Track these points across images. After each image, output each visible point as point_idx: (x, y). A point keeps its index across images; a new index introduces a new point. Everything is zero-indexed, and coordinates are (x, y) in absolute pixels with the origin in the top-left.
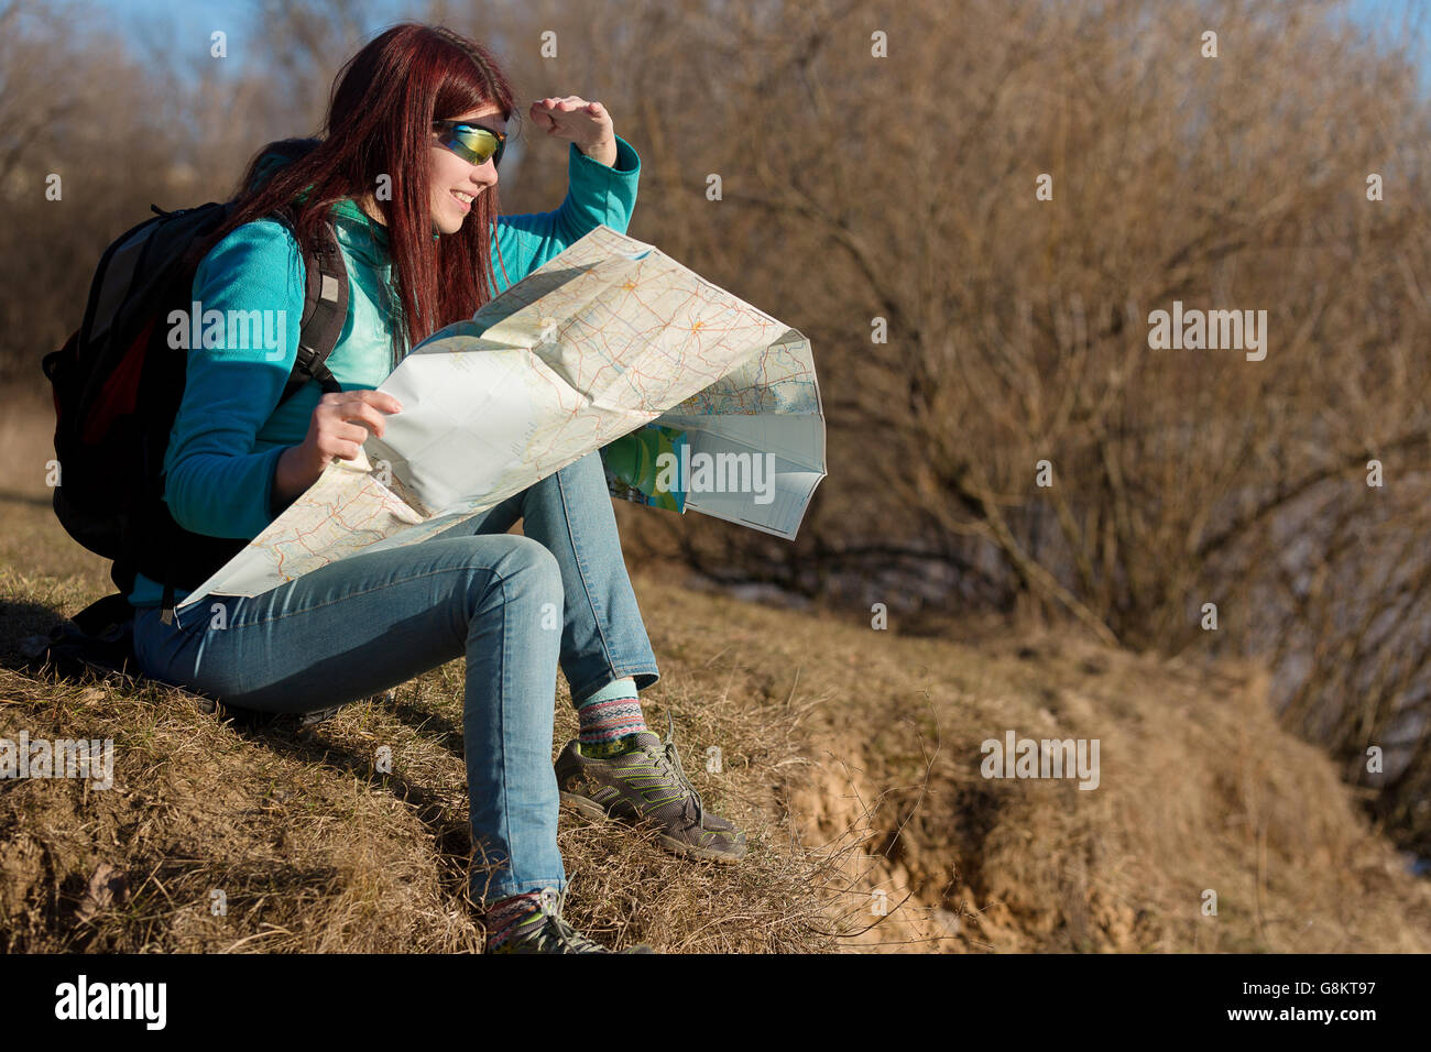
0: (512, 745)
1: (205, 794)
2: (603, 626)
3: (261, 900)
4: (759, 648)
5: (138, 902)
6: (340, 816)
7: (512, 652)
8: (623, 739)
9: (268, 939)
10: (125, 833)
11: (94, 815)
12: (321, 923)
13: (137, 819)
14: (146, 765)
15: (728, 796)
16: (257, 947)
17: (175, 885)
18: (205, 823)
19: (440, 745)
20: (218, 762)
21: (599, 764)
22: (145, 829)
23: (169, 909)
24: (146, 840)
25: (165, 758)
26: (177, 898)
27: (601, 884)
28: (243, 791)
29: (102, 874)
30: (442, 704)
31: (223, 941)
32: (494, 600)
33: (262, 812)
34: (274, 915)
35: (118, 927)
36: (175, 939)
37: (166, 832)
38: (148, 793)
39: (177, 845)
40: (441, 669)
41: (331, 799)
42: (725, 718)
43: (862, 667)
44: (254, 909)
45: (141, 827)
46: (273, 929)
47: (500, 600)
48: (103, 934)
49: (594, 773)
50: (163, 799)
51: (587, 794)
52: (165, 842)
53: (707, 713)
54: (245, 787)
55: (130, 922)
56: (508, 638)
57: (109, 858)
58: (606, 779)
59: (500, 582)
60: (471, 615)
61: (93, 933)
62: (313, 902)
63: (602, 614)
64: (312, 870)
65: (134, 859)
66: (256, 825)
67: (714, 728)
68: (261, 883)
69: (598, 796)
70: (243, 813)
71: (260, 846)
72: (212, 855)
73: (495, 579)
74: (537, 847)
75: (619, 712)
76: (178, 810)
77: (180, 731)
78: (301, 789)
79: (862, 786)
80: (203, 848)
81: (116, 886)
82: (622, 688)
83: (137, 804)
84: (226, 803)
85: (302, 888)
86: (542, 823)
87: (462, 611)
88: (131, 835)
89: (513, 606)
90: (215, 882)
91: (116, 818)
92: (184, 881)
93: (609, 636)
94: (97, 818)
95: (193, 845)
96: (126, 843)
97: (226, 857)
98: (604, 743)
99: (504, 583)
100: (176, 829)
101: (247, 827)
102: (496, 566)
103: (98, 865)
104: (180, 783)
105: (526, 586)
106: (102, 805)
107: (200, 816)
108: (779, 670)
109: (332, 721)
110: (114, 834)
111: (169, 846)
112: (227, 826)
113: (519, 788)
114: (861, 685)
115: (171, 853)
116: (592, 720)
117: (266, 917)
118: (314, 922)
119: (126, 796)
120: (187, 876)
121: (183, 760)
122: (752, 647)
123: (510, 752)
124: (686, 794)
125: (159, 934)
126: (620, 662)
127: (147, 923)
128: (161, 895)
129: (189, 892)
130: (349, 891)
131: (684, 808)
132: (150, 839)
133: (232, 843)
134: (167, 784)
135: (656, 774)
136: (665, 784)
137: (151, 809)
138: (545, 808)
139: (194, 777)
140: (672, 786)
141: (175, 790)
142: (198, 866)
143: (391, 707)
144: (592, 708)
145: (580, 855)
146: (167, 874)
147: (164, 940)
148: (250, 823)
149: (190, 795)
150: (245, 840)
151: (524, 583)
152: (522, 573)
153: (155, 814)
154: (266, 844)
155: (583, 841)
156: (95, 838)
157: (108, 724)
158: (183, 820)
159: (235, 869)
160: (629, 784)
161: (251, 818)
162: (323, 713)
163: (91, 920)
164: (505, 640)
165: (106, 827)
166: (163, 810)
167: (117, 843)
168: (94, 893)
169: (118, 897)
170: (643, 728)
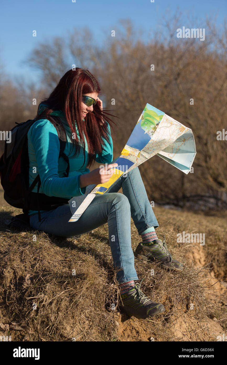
0: (122, 245)
1: (51, 256)
2: (144, 215)
3: (67, 282)
4: (175, 219)
5: (37, 283)
6: (84, 261)
7: (119, 222)
8: (153, 241)
9: (69, 291)
10: (33, 266)
11: (25, 262)
12: (81, 287)
13: (35, 263)
14: (37, 250)
15: (174, 254)
16: (66, 293)
17: (45, 278)
18: (52, 263)
19: (106, 243)
20: (54, 249)
21: (147, 247)
22: (38, 265)
23: (44, 284)
24: (38, 268)
25: (41, 248)
26: (46, 281)
27: (147, 276)
28: (60, 255)
29: (28, 276)
30: (105, 234)
31: (58, 292)
32: (113, 209)
33: (65, 260)
34: (69, 285)
35: (32, 289)
36: (46, 291)
37: (42, 266)
38: (38, 256)
39: (45, 269)
40: (104, 225)
41: (81, 257)
42: (173, 236)
43: (200, 223)
44: (65, 284)
45: (37, 265)
46: (70, 289)
47: (115, 210)
48: (29, 290)
49: (145, 249)
50: (41, 258)
51: (144, 255)
52: (42, 268)
53: (168, 234)
54: (61, 255)
55: (35, 287)
56: (117, 219)
57: (29, 272)
58: (148, 251)
59: (114, 205)
60: (108, 214)
61: (27, 290)
62: (79, 282)
63: (144, 212)
64: (78, 274)
65: (35, 272)
66: (64, 263)
67: (170, 238)
68: (66, 277)
69: (147, 255)
70: (60, 261)
71: (65, 269)
72: (54, 271)
73: (113, 204)
74: (130, 269)
75: (151, 235)
76: (45, 260)
77: (44, 241)
78: (74, 255)
79: (202, 252)
80: (52, 269)
81: (31, 279)
82: (151, 229)
83: (35, 259)
84: (56, 258)
85: (76, 279)
86: (131, 263)
87: (106, 213)
88: (34, 267)
89: (118, 211)
90: (55, 277)
91: (30, 263)
92: (48, 277)
93: (146, 217)
94: (26, 263)
95: (49, 269)
96: (33, 269)
97: (57, 271)
98: (148, 243)
99: (115, 205)
100: (45, 265)
101: (62, 264)
102: (113, 201)
103: (27, 274)
104: (45, 254)
105: (121, 205)
106: (27, 259)
107: (50, 262)
108: (181, 224)
109: (80, 238)
110: (30, 266)
111: (43, 269)
112: (57, 264)
113: (124, 255)
114: (201, 228)
115: (44, 271)
116: (144, 238)
117: (68, 286)
118: (79, 287)
119: (32, 257)
120: (48, 276)
121: (45, 248)
122: (174, 219)
123: (121, 247)
124: (168, 254)
125: (42, 290)
126: (149, 224)
127: (40, 288)
128: (42, 281)
129: (49, 280)
130: (88, 279)
131: (167, 258)
132: (39, 267)
133: (58, 268)
134: (42, 254)
135: (161, 249)
136: (163, 252)
137: (39, 260)
138: (131, 260)
139: (48, 252)
140: (165, 252)
141: (44, 256)
142: (51, 274)
143: (92, 235)
144: (144, 235)
145: (141, 269)
146: (44, 276)
147: (44, 292)
148: (62, 263)
149: (47, 257)
150: (61, 267)
151: (120, 205)
152: (119, 203)
153: (39, 261)
154: (66, 268)
155: (142, 266)
156: (26, 267)
157: (27, 240)
158: (46, 263)
159: (60, 274)
160: (154, 252)
161: (62, 262)
162: (77, 236)
163: (26, 287)
164: (117, 220)
165: (28, 265)
166: (42, 260)
167: (31, 268)
168: (26, 281)
169: (32, 281)
170: (157, 239)
